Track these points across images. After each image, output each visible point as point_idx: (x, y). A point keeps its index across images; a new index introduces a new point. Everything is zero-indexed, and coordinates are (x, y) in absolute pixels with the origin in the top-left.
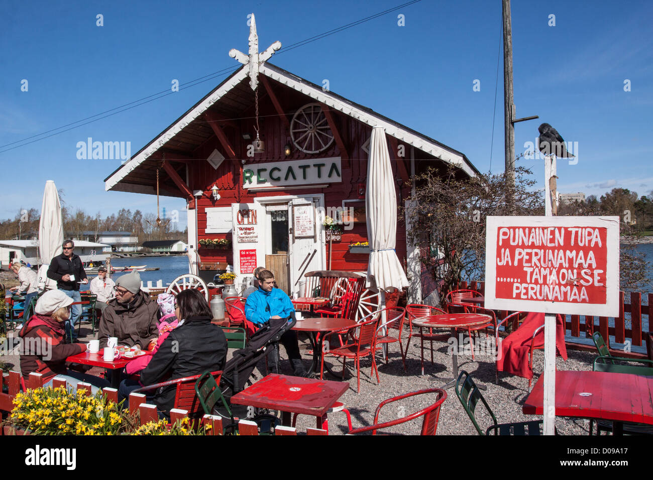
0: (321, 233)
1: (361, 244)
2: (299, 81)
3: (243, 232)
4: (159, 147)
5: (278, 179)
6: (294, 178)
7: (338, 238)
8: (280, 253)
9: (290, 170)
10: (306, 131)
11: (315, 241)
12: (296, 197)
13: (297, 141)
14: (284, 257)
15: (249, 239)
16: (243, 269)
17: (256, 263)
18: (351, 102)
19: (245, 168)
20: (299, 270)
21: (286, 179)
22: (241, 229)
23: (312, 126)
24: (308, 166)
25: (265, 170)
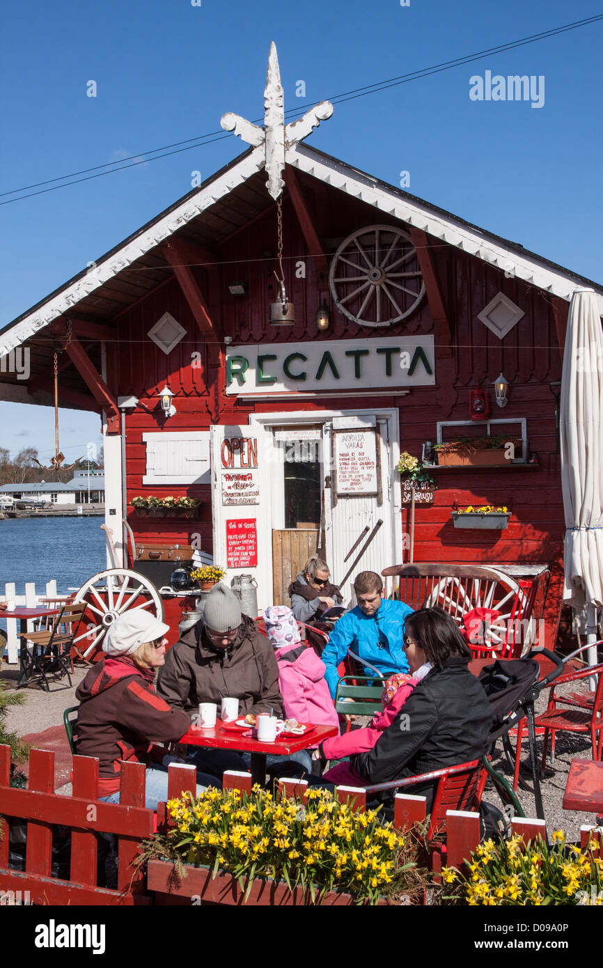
0: (391, 486)
1: (479, 510)
2: (370, 184)
3: (231, 483)
4: (65, 308)
5: (302, 377)
6: (336, 375)
7: (428, 498)
8: (302, 526)
9: (327, 358)
10: (362, 282)
11: (380, 503)
12: (338, 413)
13: (344, 300)
14: (311, 533)
15: (242, 498)
16: (231, 559)
17: (256, 546)
18: (481, 230)
19: (231, 353)
20: (345, 561)
21: (319, 376)
22: (228, 477)
23: (376, 271)
24: (366, 352)
25: (273, 357)
